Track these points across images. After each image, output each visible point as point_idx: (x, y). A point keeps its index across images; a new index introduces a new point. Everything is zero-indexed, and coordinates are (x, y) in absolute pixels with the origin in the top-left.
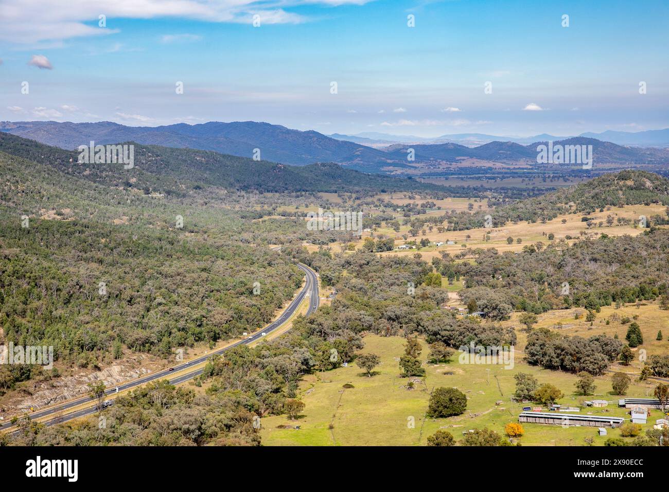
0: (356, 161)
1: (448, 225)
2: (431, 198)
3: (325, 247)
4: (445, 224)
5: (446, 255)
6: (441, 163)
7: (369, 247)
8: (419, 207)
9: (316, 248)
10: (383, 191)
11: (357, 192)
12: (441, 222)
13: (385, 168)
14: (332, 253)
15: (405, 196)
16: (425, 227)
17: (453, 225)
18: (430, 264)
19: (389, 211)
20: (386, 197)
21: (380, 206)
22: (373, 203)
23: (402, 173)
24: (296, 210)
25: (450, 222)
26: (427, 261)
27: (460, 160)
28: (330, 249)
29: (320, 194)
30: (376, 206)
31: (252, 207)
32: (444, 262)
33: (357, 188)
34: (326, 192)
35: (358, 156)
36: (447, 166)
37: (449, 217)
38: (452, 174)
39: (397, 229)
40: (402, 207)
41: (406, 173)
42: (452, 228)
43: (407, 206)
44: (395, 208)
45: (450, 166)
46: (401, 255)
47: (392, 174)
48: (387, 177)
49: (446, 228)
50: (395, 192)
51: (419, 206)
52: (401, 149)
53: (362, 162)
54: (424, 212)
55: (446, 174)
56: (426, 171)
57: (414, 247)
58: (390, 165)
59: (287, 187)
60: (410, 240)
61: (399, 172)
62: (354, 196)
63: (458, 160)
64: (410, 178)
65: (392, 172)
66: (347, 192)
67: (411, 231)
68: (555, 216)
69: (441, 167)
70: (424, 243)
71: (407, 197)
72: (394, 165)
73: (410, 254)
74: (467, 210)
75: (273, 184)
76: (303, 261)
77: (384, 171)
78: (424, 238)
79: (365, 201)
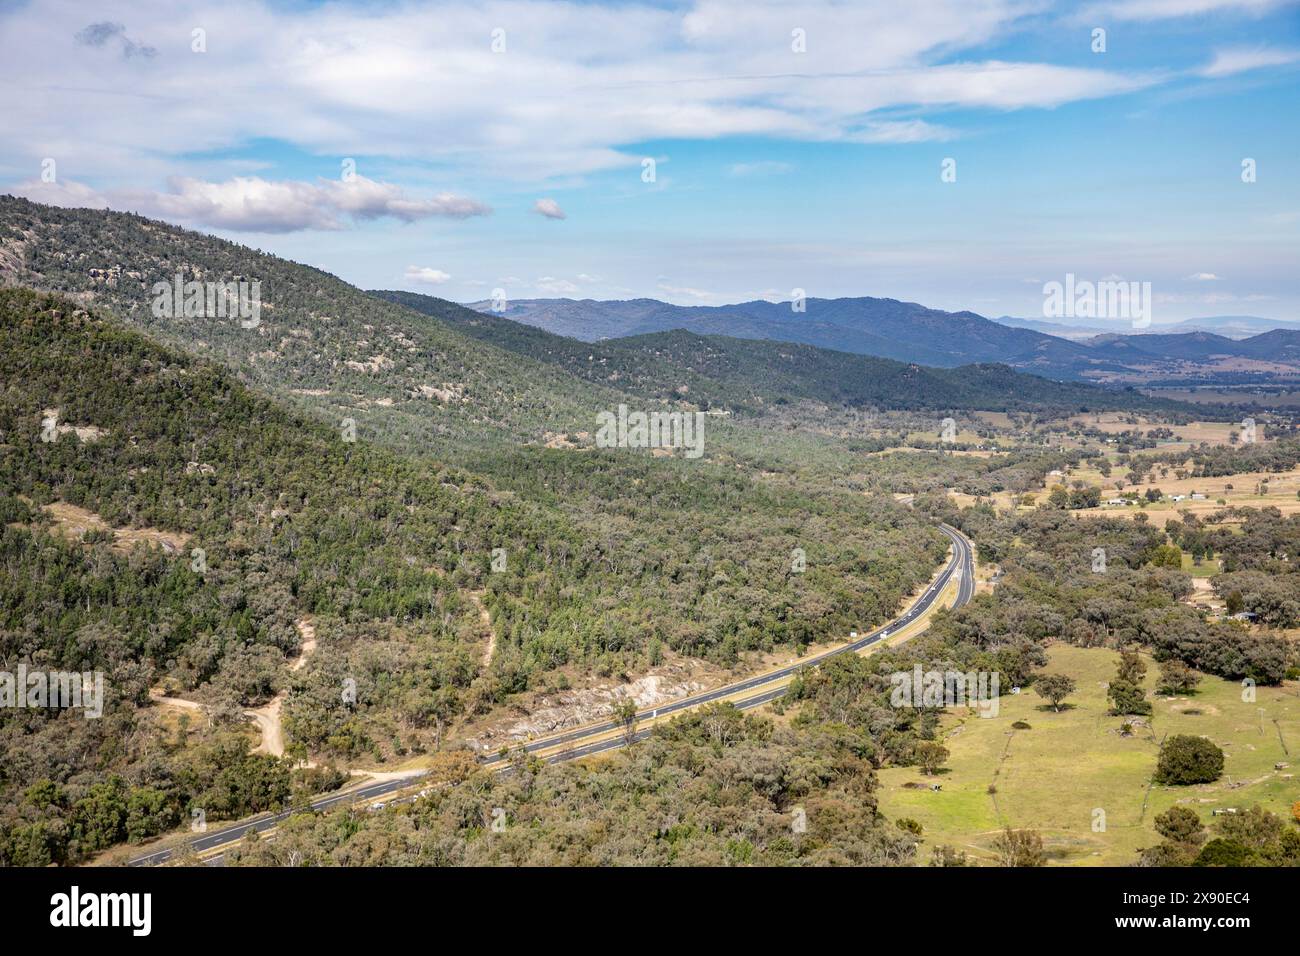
0: (1039, 361)
1: (1194, 466)
2: (1165, 422)
3: (985, 499)
4: (1190, 466)
5: (1189, 517)
6: (1184, 364)
7: (1059, 499)
8: (1144, 437)
9: (969, 501)
10: (1084, 410)
11: (1040, 411)
12: (1182, 462)
13: (1088, 373)
14: (996, 509)
15: (1121, 418)
16: (1154, 470)
17: (1202, 467)
18: (1163, 530)
19: (1094, 443)
20: (1088, 421)
21: (1078, 434)
22: (1066, 429)
23: (1116, 381)
24: (938, 440)
25: (1197, 463)
26: (1157, 526)
27: (1217, 359)
28: (993, 503)
29: (978, 414)
30: (1071, 434)
31: (868, 433)
32: (1187, 527)
33: (1039, 405)
34: (988, 410)
35: (1042, 352)
36: (1195, 370)
37: (1196, 455)
38: (1202, 383)
39: (1106, 472)
40: (1116, 436)
41: (1122, 380)
42: (1201, 473)
43: (1123, 435)
44: (1104, 437)
45: (1198, 370)
46: (1112, 514)
47: (1099, 382)
48: (1091, 387)
49: (1191, 471)
50: (1103, 411)
51: (1145, 435)
52: (1115, 342)
53: (1048, 363)
54: (1153, 446)
55: (1193, 383)
56: (1158, 377)
57: (1135, 502)
58: (1096, 367)
59: (923, 401)
60: (1129, 489)
61: (1110, 380)
62: (1034, 417)
63: (1213, 360)
64: (1129, 389)
65: (1099, 379)
66: (1023, 411)
67: (1129, 476)
69: (1183, 371)
70: (1153, 496)
71: (1124, 420)
72: (1103, 367)
73: (1128, 514)
74: (1227, 444)
75: (902, 398)
76: (949, 521)
77: (1084, 377)
78: (1153, 487)
79: (1053, 425)
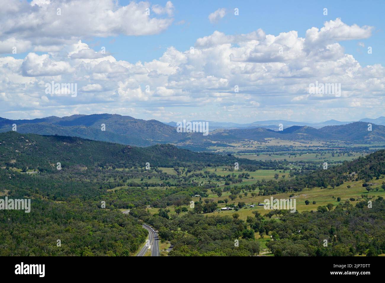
0: (188, 143)
1: (259, 191)
2: (246, 170)
3: (163, 209)
4: (257, 191)
5: (257, 215)
6: (254, 143)
7: (198, 208)
8: (237, 178)
9: (156, 211)
10: (209, 166)
11: (189, 166)
12: (254, 189)
13: (211, 148)
14: (169, 214)
15: (226, 169)
16: (241, 193)
17: (263, 191)
18: (245, 222)
19: (214, 181)
20: (211, 170)
21: (207, 177)
22: (201, 175)
23: (224, 151)
24: (142, 182)
25: (260, 189)
26: (243, 220)
27: (268, 140)
28: (169, 211)
29: (160, 169)
30: (204, 177)
31: (107, 180)
32: (255, 220)
33: (188, 164)
34: (165, 167)
35: (189, 138)
36: (259, 145)
37: (260, 185)
38: (262, 151)
39: (220, 195)
40: (224, 178)
41: (226, 151)
42: (262, 194)
43: (227, 177)
44: (218, 178)
45: (261, 145)
46: (222, 214)
47: (216, 152)
48: (212, 154)
49: (258, 193)
50: (218, 166)
51: (237, 176)
52: (222, 133)
53: (192, 143)
54: (240, 181)
55: (258, 151)
56: (242, 149)
57: (233, 208)
58: (214, 145)
59: (134, 163)
60: (230, 202)
61: (221, 151)
62: (186, 169)
63: (266, 140)
64: (229, 155)
65: (216, 150)
66: (181, 167)
67: (230, 197)
68: (342, 183)
69: (254, 146)
70: (240, 206)
71: (228, 169)
72: (218, 145)
73: (230, 214)
74: (274, 179)
75: (124, 162)
76: (146, 221)
77: (209, 150)
78: (241, 201)
79: (195, 173)
